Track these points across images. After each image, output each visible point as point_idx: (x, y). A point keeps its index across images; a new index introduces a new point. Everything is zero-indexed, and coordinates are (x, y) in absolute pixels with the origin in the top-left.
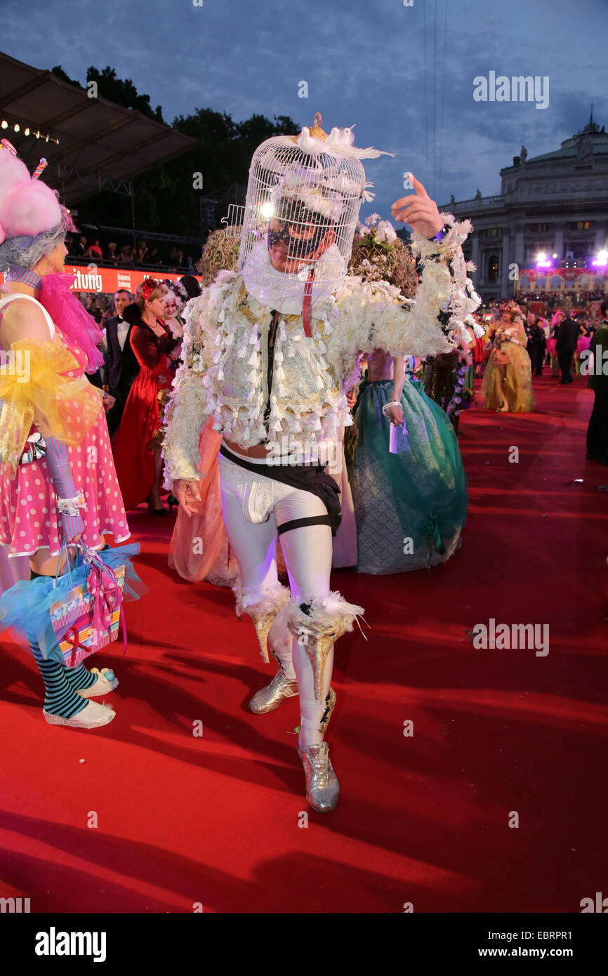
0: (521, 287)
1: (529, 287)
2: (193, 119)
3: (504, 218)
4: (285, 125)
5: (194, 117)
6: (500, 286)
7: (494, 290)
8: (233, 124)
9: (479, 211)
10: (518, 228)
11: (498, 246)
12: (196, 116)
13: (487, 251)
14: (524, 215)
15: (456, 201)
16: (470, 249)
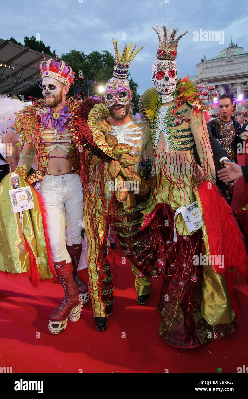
5: (69, 54)
14: (208, 83)
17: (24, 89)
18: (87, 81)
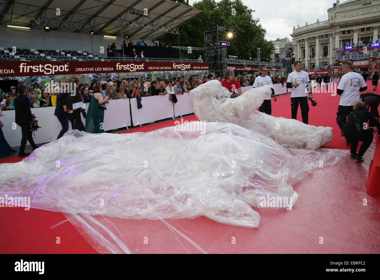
0: (338, 58)
1: (342, 58)
3: (330, 30)
6: (329, 59)
7: (326, 60)
8: (216, 3)
9: (319, 28)
10: (336, 34)
11: (328, 42)
12: (202, 2)
13: (323, 44)
14: (339, 28)
15: (308, 25)
16: (315, 44)
17: (159, 36)
18: (217, 27)
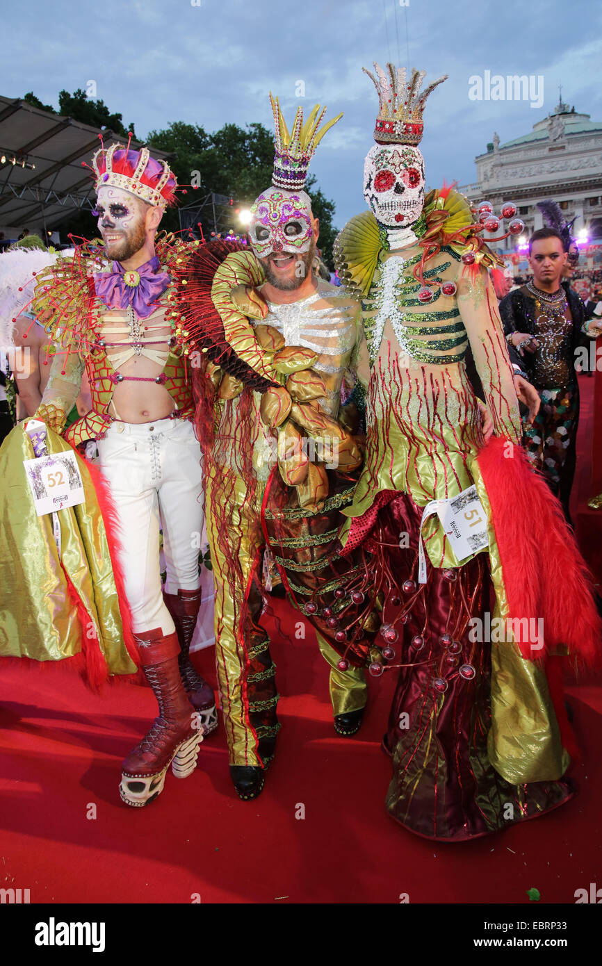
2: (166, 133)
4: (257, 131)
5: (167, 131)
8: (206, 136)
12: (169, 130)
14: (502, 200)
17: (58, 218)
18: (210, 197)
